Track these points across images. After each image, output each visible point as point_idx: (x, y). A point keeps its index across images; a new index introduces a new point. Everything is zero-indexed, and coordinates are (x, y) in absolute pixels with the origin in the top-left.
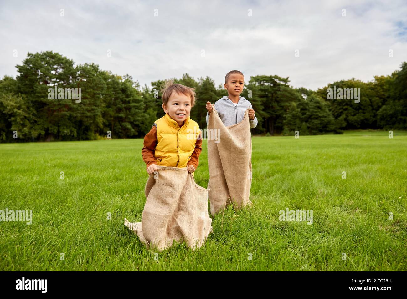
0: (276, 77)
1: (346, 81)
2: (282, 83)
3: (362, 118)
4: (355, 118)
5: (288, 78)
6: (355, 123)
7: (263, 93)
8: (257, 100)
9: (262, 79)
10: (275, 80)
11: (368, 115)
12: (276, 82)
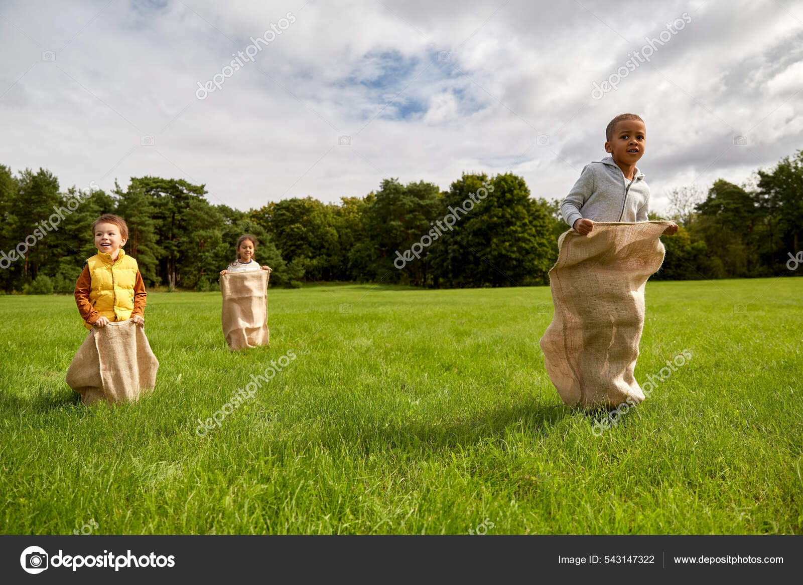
0: (182, 183)
1: (300, 200)
2: (191, 194)
3: (326, 265)
4: (315, 262)
5: (203, 186)
6: (313, 270)
7: (157, 210)
8: (147, 222)
9: (154, 185)
10: (180, 188)
11: (335, 259)
12: (182, 192)
